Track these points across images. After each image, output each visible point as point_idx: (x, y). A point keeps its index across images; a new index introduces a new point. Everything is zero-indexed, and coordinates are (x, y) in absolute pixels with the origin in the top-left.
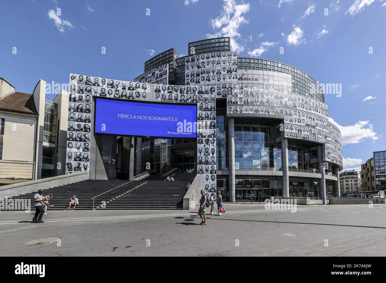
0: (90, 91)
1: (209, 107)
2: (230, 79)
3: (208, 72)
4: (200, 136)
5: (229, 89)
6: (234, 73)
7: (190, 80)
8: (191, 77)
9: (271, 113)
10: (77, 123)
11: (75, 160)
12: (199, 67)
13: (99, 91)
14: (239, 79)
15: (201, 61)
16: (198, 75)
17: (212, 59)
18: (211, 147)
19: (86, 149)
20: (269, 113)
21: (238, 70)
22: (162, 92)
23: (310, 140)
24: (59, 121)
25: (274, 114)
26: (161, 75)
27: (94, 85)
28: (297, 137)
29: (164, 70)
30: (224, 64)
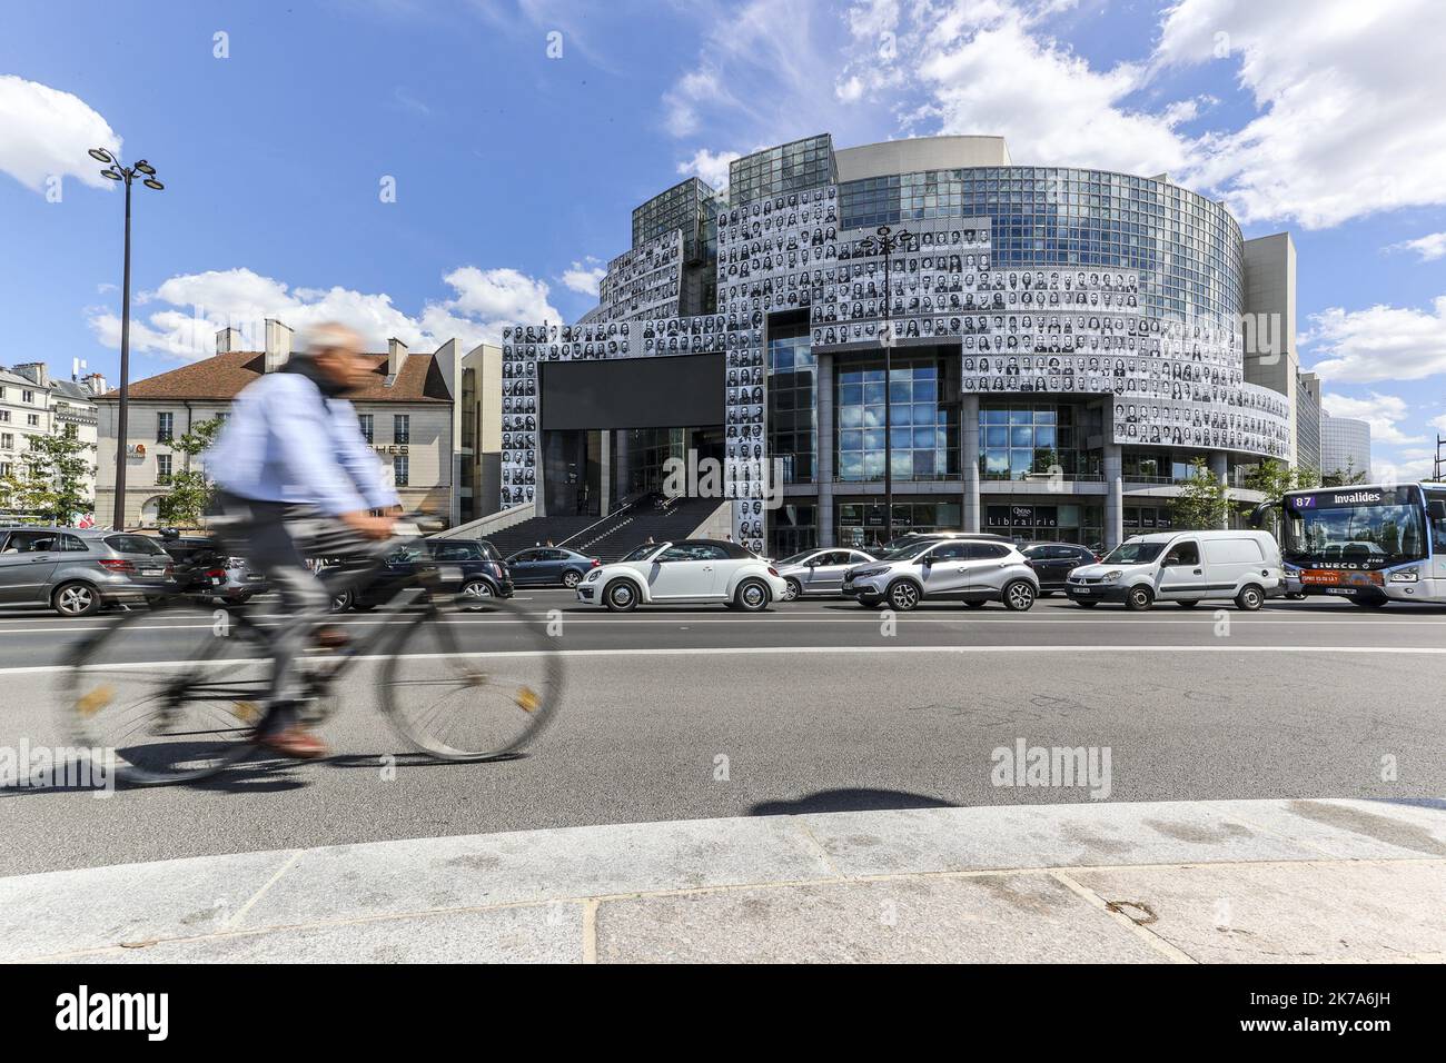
0: (533, 354)
1: (750, 357)
2: (818, 258)
3: (768, 248)
4: (732, 421)
5: (817, 285)
6: (829, 242)
7: (727, 269)
8: (731, 262)
9: (923, 335)
10: (515, 416)
11: (514, 483)
12: (747, 236)
13: (548, 353)
14: (841, 258)
15: (753, 219)
16: (745, 256)
17: (777, 213)
18: (754, 442)
19: (530, 462)
20: (917, 333)
21: (839, 234)
22: (657, 335)
23: (1050, 390)
24: (479, 404)
25: (932, 334)
26: (666, 259)
27: (539, 341)
28: (1002, 388)
29: (672, 245)
30: (805, 222)
